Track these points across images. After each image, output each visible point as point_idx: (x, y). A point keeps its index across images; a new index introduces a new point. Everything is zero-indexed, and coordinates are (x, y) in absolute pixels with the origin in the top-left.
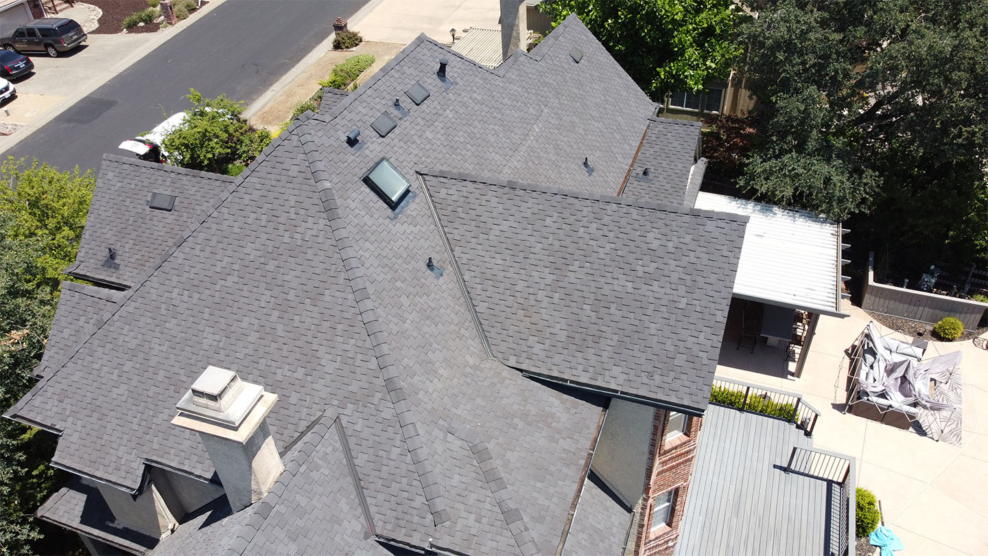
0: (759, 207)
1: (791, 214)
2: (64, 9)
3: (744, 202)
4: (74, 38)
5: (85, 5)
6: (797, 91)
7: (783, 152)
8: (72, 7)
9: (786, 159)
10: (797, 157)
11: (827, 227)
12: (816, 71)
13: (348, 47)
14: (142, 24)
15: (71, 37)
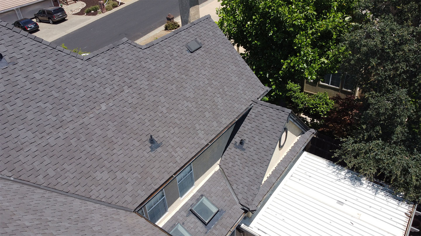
0: (350, 175)
1: (376, 186)
2: (72, 3)
3: (340, 167)
4: (60, 16)
5: (82, 2)
6: (388, 91)
7: (370, 139)
8: (76, 3)
9: (372, 144)
10: (383, 145)
11: (404, 206)
12: (407, 77)
13: (170, 29)
14: (93, 12)
15: (59, 15)
